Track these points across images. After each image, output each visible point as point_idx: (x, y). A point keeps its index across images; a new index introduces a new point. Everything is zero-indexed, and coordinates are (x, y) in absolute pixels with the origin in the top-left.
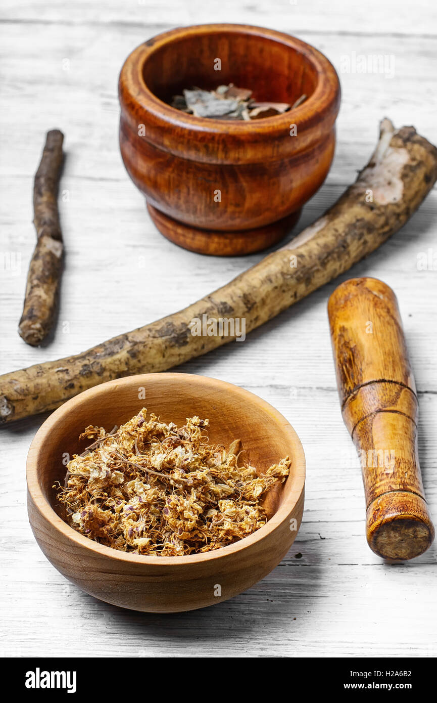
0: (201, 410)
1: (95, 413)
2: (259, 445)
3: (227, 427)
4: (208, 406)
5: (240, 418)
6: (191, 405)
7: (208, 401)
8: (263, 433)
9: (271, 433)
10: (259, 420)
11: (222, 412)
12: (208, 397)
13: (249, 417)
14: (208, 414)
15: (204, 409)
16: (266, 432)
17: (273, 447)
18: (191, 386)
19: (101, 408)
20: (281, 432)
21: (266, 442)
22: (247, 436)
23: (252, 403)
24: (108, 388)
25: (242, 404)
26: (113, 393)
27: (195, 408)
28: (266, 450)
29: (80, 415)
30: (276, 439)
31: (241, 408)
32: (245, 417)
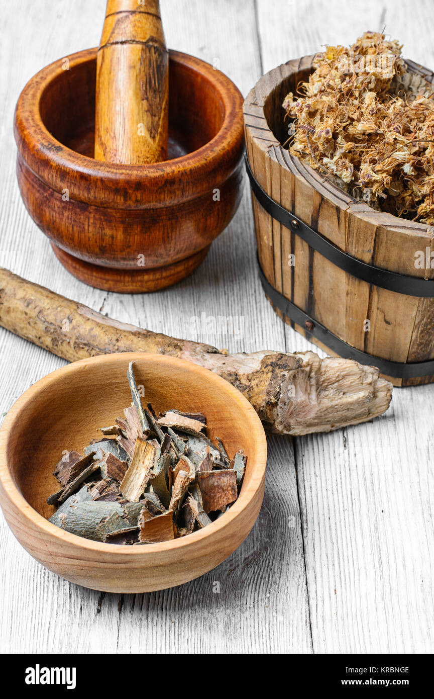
0: (168, 388)
1: (65, 391)
2: (223, 426)
3: (193, 406)
4: (175, 385)
5: (206, 398)
6: (158, 384)
7: (175, 381)
8: (227, 415)
9: (235, 415)
10: (224, 403)
11: (189, 392)
12: (175, 377)
13: (214, 398)
14: (174, 393)
15: (171, 388)
16: (230, 414)
17: (236, 429)
18: (158, 366)
19: (71, 386)
20: (244, 416)
21: (230, 424)
22: (212, 415)
23: (217, 385)
24: (76, 368)
25: (207, 385)
26: (82, 372)
27: (162, 387)
28: (230, 431)
29: (50, 394)
30: (239, 422)
31: (206, 389)
32: (210, 398)
